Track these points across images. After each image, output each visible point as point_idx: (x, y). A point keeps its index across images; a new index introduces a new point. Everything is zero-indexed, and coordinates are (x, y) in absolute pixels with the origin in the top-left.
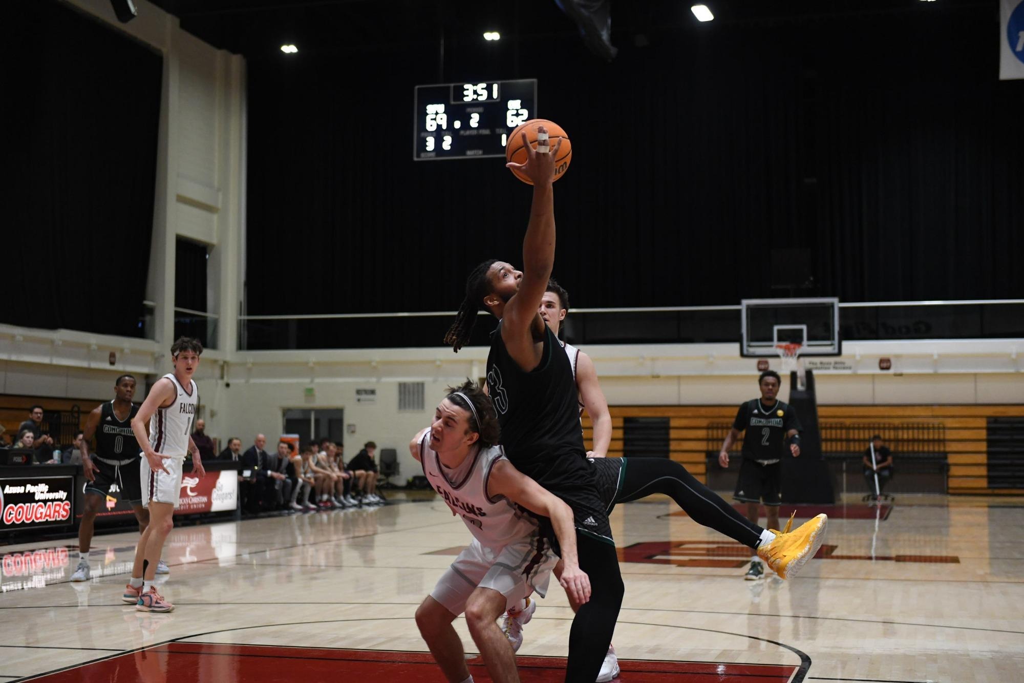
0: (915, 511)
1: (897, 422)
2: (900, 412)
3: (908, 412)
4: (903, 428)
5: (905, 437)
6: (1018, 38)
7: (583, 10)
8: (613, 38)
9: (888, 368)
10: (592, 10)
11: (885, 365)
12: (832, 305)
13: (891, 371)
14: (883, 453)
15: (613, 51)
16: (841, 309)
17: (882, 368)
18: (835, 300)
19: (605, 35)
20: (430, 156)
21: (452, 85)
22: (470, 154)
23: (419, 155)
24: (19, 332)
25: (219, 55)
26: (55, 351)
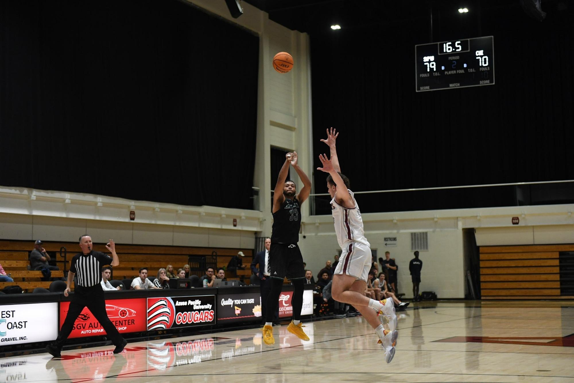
15: (543, 14)
20: (426, 89)
21: (438, 43)
22: (452, 86)
23: (419, 89)
24: (180, 208)
25: (293, 34)
26: (201, 219)
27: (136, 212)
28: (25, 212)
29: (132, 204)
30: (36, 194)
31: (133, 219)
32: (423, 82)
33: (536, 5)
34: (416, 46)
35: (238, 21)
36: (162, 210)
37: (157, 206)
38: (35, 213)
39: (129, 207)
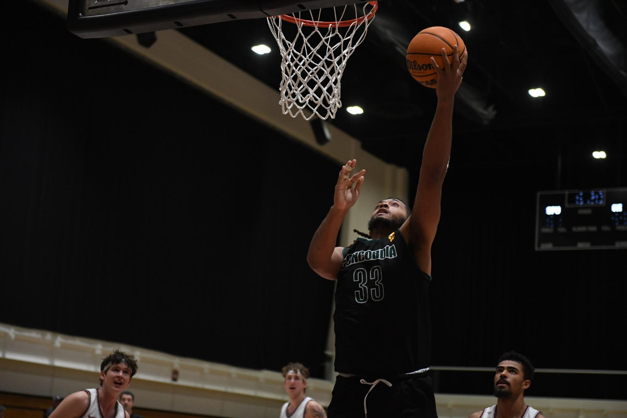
20: (548, 247)
21: (567, 193)
22: (581, 246)
23: (539, 246)
24: (234, 371)
25: (389, 169)
26: (259, 386)
27: (181, 372)
28: (45, 361)
29: (177, 362)
30: (60, 340)
31: (175, 379)
32: (545, 238)
34: (539, 194)
35: (325, 149)
36: (212, 372)
37: (206, 366)
38: (58, 363)
39: (172, 364)
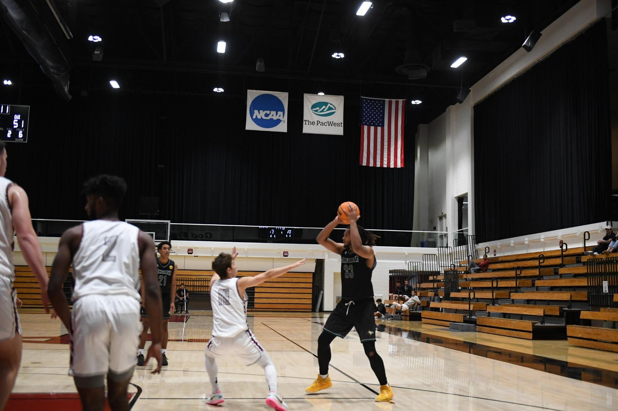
0: (199, 318)
1: (194, 277)
2: (196, 273)
3: (199, 273)
4: (197, 281)
5: (198, 284)
6: (254, 113)
7: (56, 76)
8: (70, 90)
9: (191, 253)
10: (60, 76)
11: (190, 252)
12: (168, 224)
13: (193, 255)
14: (187, 291)
15: (70, 97)
16: (171, 225)
17: (189, 253)
18: (169, 222)
19: (66, 89)
33: (65, 89)
